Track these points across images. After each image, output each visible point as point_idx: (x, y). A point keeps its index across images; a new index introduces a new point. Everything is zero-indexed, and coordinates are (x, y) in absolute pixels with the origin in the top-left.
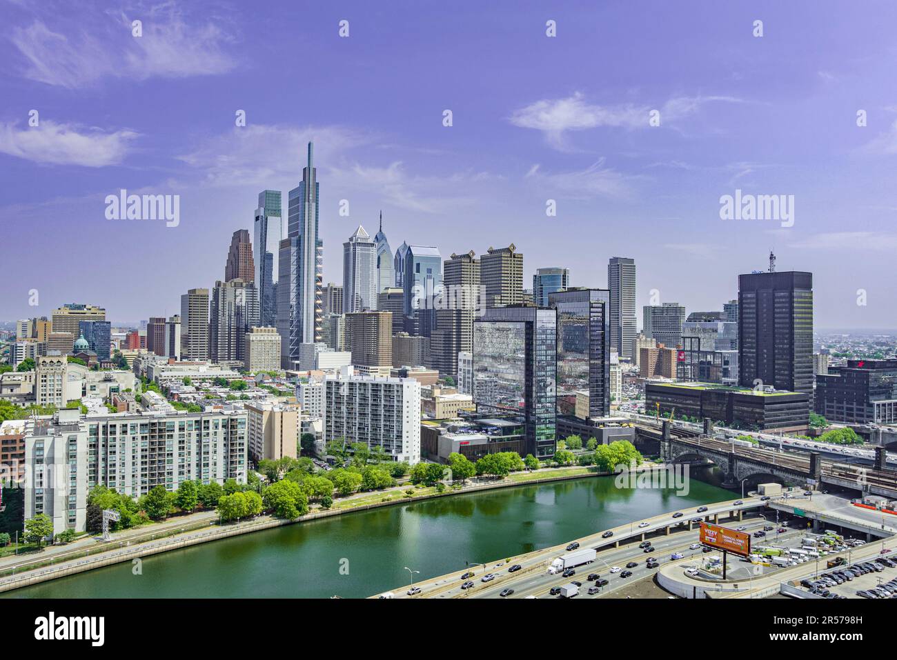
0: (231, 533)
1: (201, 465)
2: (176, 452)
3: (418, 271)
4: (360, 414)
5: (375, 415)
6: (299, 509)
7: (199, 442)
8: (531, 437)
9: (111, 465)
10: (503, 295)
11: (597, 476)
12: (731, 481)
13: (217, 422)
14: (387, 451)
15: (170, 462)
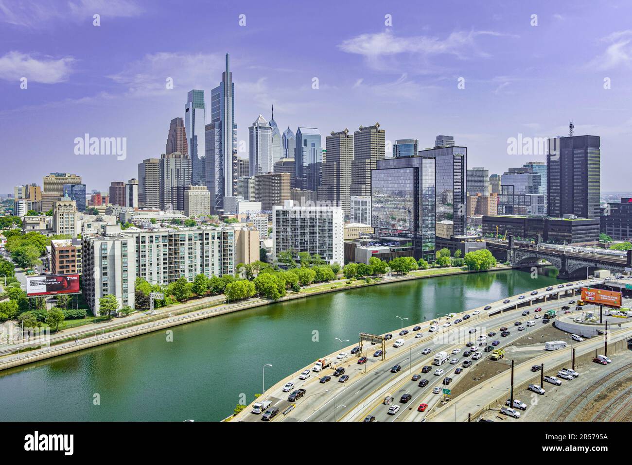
0: (238, 308)
1: (203, 265)
2: (187, 256)
3: (305, 145)
4: (301, 233)
5: (312, 233)
6: (280, 292)
7: (202, 248)
8: (419, 248)
9: (142, 265)
10: (371, 159)
11: (468, 273)
12: (564, 274)
13: (213, 234)
14: (322, 258)
15: (183, 263)
